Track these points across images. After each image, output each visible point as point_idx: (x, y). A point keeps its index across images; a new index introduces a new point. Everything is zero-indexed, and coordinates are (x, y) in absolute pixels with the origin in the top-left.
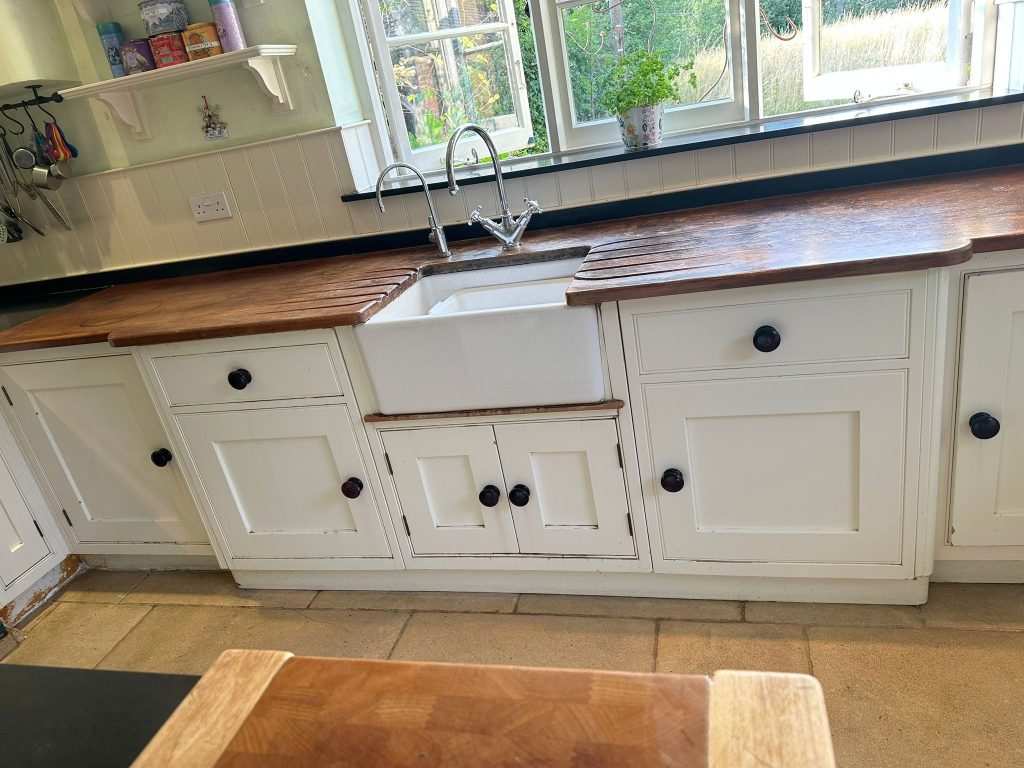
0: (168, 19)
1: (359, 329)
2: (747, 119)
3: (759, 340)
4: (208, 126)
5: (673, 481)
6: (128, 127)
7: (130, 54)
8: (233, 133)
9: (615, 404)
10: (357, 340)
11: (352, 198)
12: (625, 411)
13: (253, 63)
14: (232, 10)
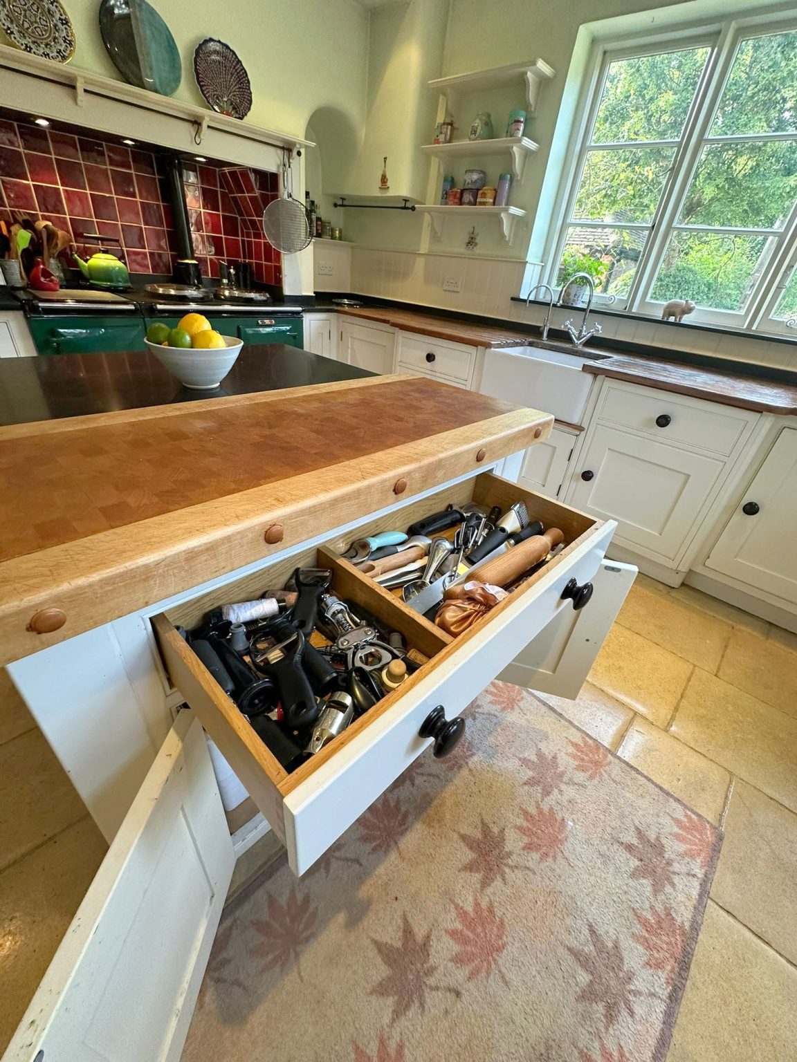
0: (476, 182)
1: (488, 350)
2: (745, 327)
3: (660, 420)
4: (469, 243)
5: (587, 476)
6: (436, 232)
7: (467, 195)
8: (478, 250)
9: (580, 429)
10: (484, 355)
11: (516, 299)
12: (583, 433)
13: (503, 215)
14: (507, 185)
